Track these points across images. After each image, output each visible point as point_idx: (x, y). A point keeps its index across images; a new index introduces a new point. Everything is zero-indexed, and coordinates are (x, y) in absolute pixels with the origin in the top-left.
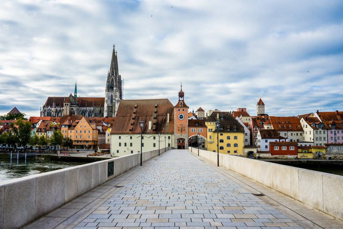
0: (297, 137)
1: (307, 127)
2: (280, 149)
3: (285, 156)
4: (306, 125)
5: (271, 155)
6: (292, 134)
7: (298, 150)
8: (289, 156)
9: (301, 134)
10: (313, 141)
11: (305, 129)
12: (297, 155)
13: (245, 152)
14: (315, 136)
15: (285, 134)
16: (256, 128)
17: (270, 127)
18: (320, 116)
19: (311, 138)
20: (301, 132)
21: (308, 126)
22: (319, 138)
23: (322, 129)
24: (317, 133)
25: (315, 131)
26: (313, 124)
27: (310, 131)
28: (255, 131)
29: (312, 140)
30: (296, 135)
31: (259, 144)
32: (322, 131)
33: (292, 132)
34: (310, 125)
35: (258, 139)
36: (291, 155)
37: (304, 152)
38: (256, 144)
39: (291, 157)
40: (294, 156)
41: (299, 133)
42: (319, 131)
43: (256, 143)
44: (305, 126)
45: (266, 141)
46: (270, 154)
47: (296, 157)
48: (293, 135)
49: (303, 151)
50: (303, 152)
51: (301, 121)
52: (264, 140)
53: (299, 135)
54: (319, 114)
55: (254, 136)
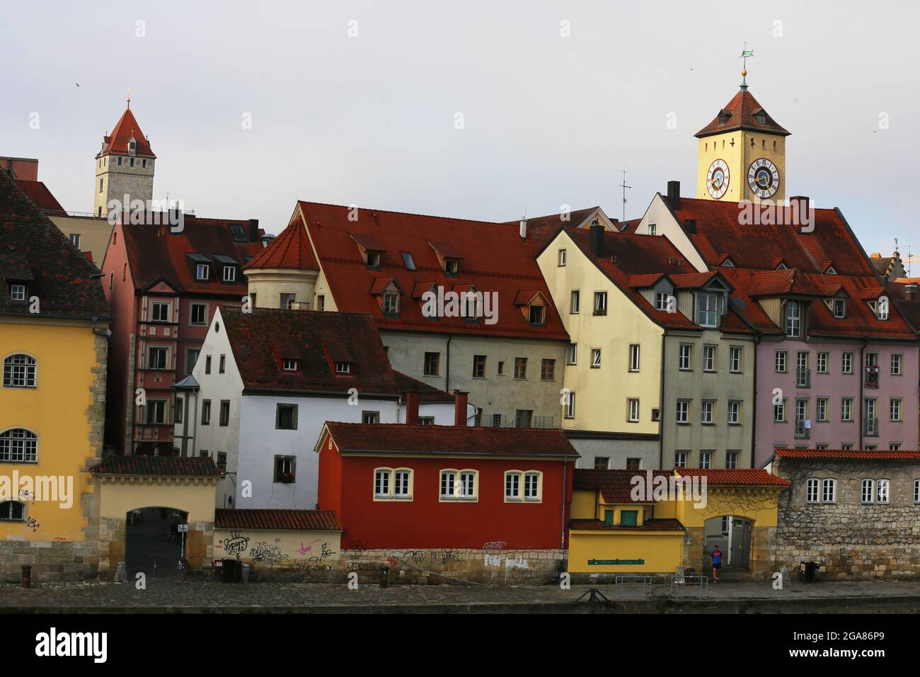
0: (517, 387)
1: (601, 311)
2: (427, 488)
3: (466, 555)
4: (601, 297)
5: (344, 546)
6: (479, 362)
7: (568, 504)
8: (494, 560)
9: (548, 369)
10: (654, 429)
11: (580, 327)
12: (566, 546)
13: (104, 513)
14: (669, 383)
15: (431, 361)
16: (161, 302)
17: (299, 289)
18: (689, 228)
19: (634, 402)
20: (551, 352)
21: (618, 299)
22: (696, 405)
23: (719, 329)
24: (684, 363)
25: (674, 344)
26: (659, 287)
27: (635, 348)
28: (153, 331)
29: (649, 415)
30: (510, 369)
31: (209, 439)
32: (724, 348)
33: (482, 348)
34: (634, 294)
35: (203, 395)
36: (513, 544)
37: (617, 519)
38: (185, 438)
39: (509, 563)
40: (533, 554)
41: (536, 354)
42: (699, 344)
43: (179, 429)
44: (587, 302)
45: (286, 419)
46: (334, 543)
47: (551, 565)
48: (490, 368)
49: (609, 513)
50: (607, 525)
51: (547, 261)
52: (267, 408)
53: (534, 369)
54: (687, 216)
55: (136, 370)
